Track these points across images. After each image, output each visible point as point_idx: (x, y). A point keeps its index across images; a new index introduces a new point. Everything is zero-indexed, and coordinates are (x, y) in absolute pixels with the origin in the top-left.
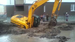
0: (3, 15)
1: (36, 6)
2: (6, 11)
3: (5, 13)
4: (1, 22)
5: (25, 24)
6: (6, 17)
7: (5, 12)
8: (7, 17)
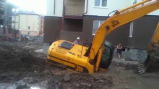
0: (35, 37)
1: (116, 23)
2: (42, 29)
3: (40, 33)
4: (30, 52)
5: (86, 64)
6: (42, 41)
7: (41, 31)
8: (44, 42)
